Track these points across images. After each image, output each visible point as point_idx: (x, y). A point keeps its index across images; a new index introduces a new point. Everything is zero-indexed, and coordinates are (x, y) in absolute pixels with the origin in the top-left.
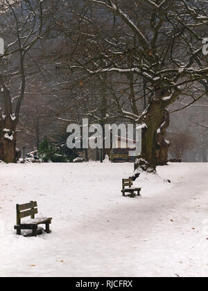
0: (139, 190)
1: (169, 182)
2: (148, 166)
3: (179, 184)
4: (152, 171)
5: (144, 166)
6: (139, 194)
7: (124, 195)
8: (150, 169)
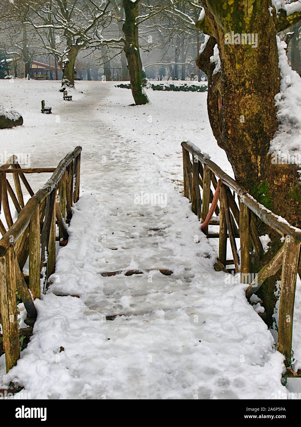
0: (71, 97)
1: (82, 93)
2: (70, 84)
3: (88, 94)
4: (72, 87)
5: (68, 83)
6: (71, 99)
7: (64, 99)
8: (71, 86)
